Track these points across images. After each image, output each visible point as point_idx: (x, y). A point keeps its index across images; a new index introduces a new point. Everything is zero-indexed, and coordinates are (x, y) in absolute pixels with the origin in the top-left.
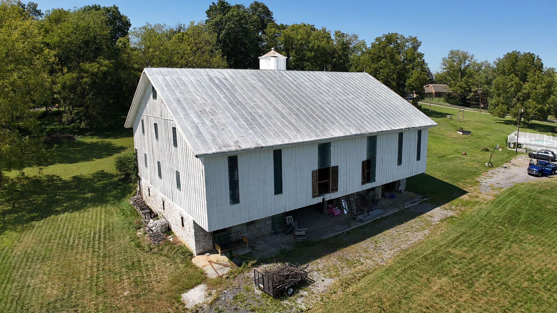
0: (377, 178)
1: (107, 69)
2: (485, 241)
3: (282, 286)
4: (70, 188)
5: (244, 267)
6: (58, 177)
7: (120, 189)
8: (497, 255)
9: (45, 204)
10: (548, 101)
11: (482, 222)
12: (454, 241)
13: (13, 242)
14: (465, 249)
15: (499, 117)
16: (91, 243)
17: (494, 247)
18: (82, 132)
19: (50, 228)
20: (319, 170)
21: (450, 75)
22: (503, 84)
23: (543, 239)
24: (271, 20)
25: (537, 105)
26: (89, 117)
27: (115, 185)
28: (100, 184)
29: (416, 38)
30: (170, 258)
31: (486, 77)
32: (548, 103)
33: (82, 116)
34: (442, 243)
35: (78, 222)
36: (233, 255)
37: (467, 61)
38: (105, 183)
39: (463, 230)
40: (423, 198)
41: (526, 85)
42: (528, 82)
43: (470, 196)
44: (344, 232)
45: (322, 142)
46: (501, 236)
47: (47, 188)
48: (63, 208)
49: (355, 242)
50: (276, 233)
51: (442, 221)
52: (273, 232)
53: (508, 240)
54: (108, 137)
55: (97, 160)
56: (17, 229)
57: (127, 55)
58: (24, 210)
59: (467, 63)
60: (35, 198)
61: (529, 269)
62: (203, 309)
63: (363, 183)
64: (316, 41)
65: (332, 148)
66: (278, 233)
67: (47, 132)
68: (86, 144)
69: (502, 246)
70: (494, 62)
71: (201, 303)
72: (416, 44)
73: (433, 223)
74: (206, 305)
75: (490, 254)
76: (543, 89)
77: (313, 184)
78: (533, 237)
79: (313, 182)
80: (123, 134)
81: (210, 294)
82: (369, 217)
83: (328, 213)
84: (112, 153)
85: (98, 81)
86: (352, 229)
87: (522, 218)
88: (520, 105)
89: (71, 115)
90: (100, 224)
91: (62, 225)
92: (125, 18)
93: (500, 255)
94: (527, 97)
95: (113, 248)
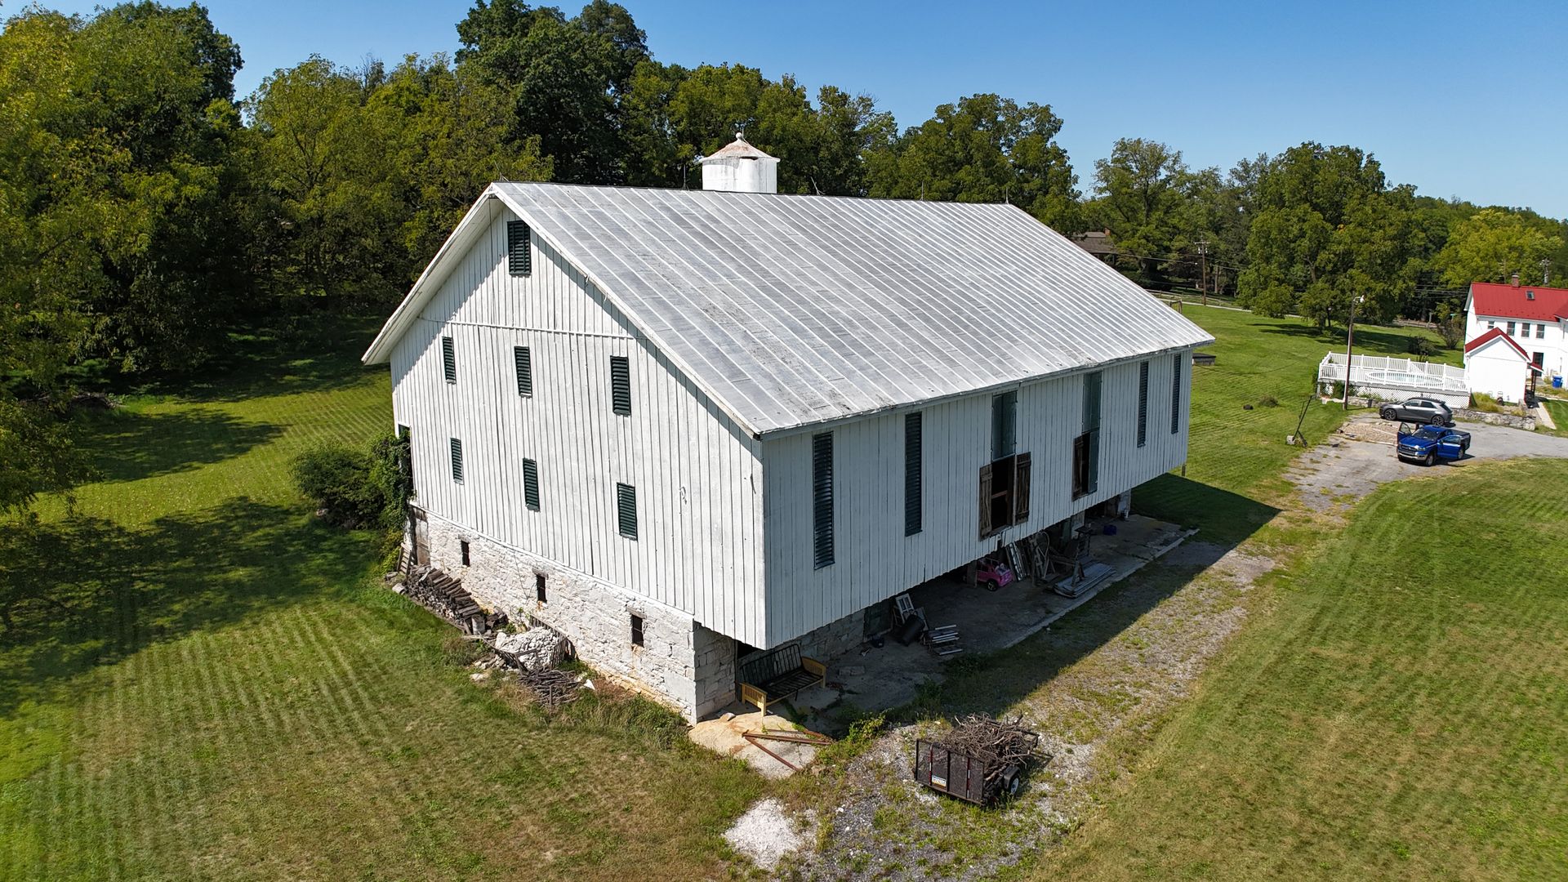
0: (1100, 481)
1: (204, 191)
2: (1382, 623)
3: (997, 776)
4: (162, 554)
5: (854, 740)
6: (108, 523)
7: (331, 550)
8: (1425, 653)
9: (110, 610)
10: (1401, 273)
11: (1350, 581)
12: (1312, 629)
13: (66, 739)
14: (1347, 645)
15: (1272, 315)
16: (340, 720)
17: (1408, 637)
18: (123, 384)
19: (170, 686)
20: (993, 464)
21: (1118, 207)
22: (1280, 231)
23: (1506, 610)
24: (641, 54)
25: (1373, 285)
26: (144, 338)
27: (310, 540)
28: (258, 539)
29: (1047, 108)
30: (618, 737)
31: (1211, 212)
32: (1399, 277)
33: (126, 336)
34: (1288, 635)
35: (254, 658)
36: (799, 712)
37: (1162, 170)
38: (269, 534)
39: (1317, 600)
40: (1183, 530)
41: (1342, 233)
42: (1346, 223)
43: (1291, 520)
44: (1045, 628)
45: (999, 392)
46: (1410, 611)
47: (89, 560)
48: (175, 618)
49: (1089, 650)
50: (875, 643)
51: (1259, 582)
52: (865, 640)
53: (1430, 618)
54: (206, 396)
55: (206, 466)
56: (54, 694)
57: (253, 151)
58: (47, 632)
59: (1163, 173)
60: (66, 591)
61: (1508, 679)
62: (808, 865)
63: (1075, 496)
64: (779, 114)
65: (1018, 406)
66: (882, 640)
67: (16, 387)
68: (146, 420)
69: (1423, 632)
70: (1234, 172)
71: (795, 850)
72: (1048, 123)
73: (1243, 590)
74: (810, 855)
75: (1408, 653)
76: (1389, 243)
77: (981, 505)
78: (1483, 608)
79: (981, 499)
80: (253, 387)
81: (805, 824)
82: (1084, 584)
83: (979, 583)
84: (245, 445)
85: (175, 227)
86: (1061, 619)
87: (1438, 565)
88: (1327, 285)
89: (93, 333)
90: (335, 661)
91: (205, 673)
92: (225, 41)
93: (1431, 653)
94: (1345, 261)
95: (420, 726)
